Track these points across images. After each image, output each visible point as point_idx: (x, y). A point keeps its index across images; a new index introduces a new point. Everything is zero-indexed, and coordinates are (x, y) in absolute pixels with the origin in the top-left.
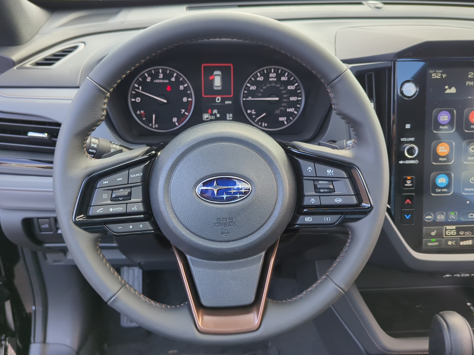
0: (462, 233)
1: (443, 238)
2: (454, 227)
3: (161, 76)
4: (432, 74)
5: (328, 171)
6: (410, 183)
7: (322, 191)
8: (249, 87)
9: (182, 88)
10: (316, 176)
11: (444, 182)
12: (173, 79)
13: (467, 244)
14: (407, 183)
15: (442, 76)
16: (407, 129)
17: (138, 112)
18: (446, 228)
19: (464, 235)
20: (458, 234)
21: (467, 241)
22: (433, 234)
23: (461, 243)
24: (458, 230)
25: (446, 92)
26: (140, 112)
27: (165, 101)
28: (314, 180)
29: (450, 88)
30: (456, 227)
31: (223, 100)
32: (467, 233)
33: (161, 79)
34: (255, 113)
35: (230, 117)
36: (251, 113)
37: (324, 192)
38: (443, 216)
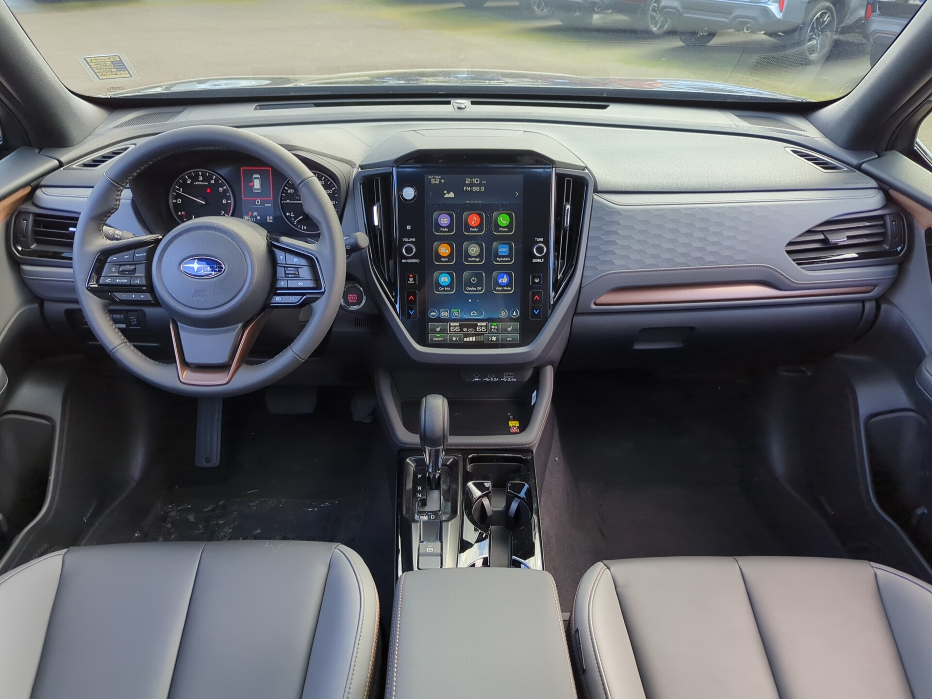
0: (465, 330)
1: (448, 334)
2: (458, 324)
3: (201, 178)
4: (431, 179)
5: (295, 260)
6: (413, 281)
7: (290, 276)
8: (287, 190)
9: (221, 190)
10: (286, 264)
11: (447, 281)
12: (213, 182)
13: (471, 340)
14: (409, 281)
15: (440, 182)
16: (408, 230)
17: (180, 213)
18: (450, 324)
19: (467, 331)
20: (462, 330)
21: (471, 338)
22: (438, 329)
23: (465, 339)
24: (461, 327)
25: (445, 196)
26: (181, 213)
27: (204, 203)
28: (285, 267)
29: (448, 193)
30: (459, 324)
31: (263, 203)
32: (471, 330)
33: (200, 181)
34: (293, 216)
35: (270, 220)
36: (289, 216)
37: (292, 277)
38: (447, 313)
